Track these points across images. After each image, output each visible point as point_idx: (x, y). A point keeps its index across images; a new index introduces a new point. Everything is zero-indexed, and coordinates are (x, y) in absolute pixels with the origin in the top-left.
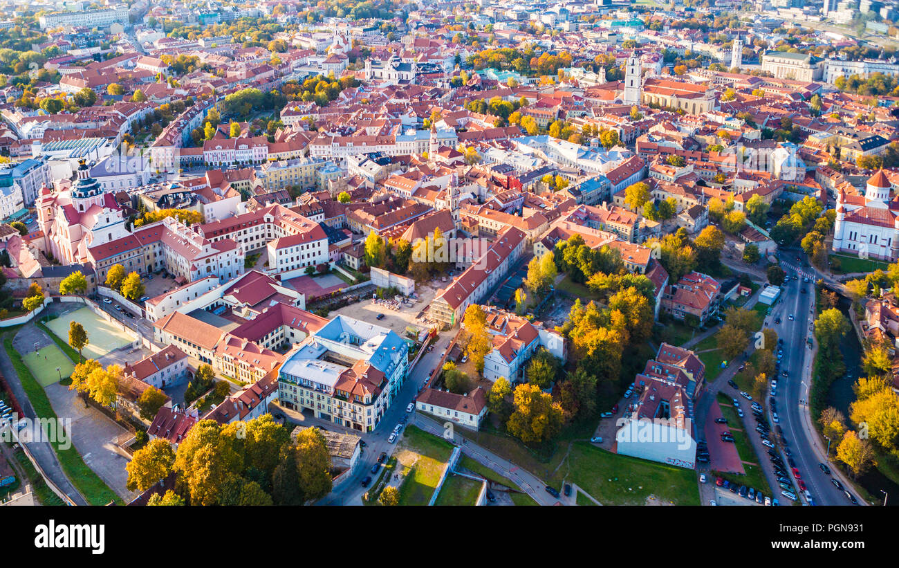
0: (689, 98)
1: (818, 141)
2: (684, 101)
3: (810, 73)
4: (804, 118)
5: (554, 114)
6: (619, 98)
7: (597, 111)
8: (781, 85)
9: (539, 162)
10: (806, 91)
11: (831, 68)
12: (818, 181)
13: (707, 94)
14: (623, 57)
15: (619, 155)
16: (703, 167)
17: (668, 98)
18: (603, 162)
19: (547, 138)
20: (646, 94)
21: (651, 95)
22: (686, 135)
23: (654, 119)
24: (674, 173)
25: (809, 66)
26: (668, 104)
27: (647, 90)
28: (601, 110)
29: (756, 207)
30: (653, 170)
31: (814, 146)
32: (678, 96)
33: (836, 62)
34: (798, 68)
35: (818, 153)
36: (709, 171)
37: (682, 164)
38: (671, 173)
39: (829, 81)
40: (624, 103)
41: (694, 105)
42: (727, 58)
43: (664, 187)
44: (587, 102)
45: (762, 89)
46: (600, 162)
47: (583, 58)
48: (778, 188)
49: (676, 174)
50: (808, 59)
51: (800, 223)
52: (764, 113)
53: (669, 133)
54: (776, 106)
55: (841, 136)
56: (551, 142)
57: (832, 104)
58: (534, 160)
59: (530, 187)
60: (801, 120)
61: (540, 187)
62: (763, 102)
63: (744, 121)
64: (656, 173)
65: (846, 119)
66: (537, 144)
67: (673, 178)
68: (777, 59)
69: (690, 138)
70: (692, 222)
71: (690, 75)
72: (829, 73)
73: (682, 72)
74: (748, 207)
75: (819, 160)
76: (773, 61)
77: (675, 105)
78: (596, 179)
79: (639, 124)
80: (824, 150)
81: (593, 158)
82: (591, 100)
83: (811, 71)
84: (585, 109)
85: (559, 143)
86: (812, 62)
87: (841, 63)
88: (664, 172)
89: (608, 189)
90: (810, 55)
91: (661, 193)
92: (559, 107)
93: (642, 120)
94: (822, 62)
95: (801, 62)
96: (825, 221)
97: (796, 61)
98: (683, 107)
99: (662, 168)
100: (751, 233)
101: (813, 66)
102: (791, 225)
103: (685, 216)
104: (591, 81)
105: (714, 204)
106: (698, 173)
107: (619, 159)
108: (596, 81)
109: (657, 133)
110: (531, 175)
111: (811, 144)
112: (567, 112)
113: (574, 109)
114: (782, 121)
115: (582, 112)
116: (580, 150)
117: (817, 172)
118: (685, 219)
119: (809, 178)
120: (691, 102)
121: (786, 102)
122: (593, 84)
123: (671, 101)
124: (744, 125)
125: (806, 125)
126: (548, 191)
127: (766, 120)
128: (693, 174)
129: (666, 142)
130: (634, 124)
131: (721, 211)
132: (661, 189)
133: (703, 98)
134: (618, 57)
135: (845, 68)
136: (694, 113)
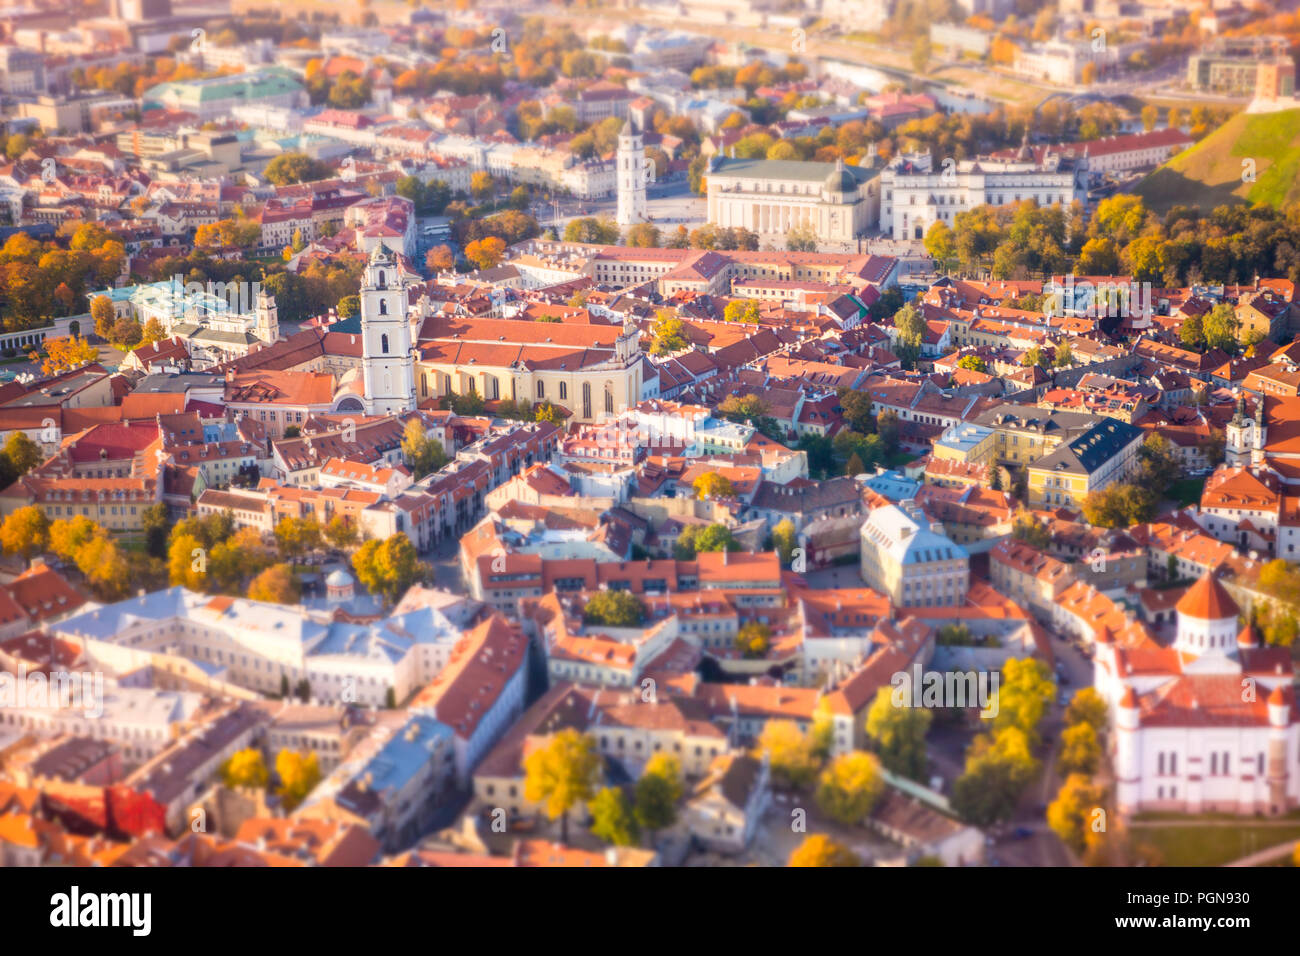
0: (566, 368)
1: (960, 456)
2: (552, 378)
3: (846, 217)
4: (896, 382)
5: (149, 483)
6: (344, 392)
7: (295, 453)
8: (787, 270)
9: (192, 703)
10: (861, 284)
11: (900, 199)
12: (1005, 588)
13: (619, 349)
14: (283, 218)
15: (439, 620)
16: (695, 610)
17: (504, 374)
18: (395, 655)
19: (176, 597)
20: (430, 368)
21: (448, 368)
22: (605, 505)
23: (487, 459)
24: (632, 658)
25: (840, 196)
26: (505, 393)
27: (430, 355)
28: (304, 449)
29: (896, 727)
30: (562, 655)
31: (955, 472)
32: (533, 366)
33: (912, 180)
34: (810, 203)
35: (974, 495)
36: (712, 620)
37: (640, 617)
38: (621, 660)
39: (898, 234)
40: (369, 408)
41: (587, 388)
42: (600, 184)
43: (618, 713)
44: (247, 424)
45: (742, 291)
46: (384, 656)
47: (151, 235)
48: (924, 641)
49: (639, 659)
50: (835, 174)
51: (1025, 754)
52: (786, 384)
53: (551, 502)
54: (806, 355)
55: (1013, 432)
56: (197, 610)
57: (949, 323)
58: (171, 701)
59: (197, 812)
60: (891, 390)
61: (231, 806)
62: (766, 342)
63: (749, 427)
64: (572, 666)
65: (1001, 368)
66: (149, 625)
67: (629, 673)
68: (748, 184)
69: (619, 510)
70: (736, 820)
71: (518, 265)
72: (898, 211)
73: (492, 258)
74: (871, 729)
75: (985, 520)
76: (738, 190)
77: (527, 393)
78: (409, 736)
79: (449, 483)
80: (985, 483)
81: (358, 647)
82: (256, 408)
83: (849, 211)
84: (249, 451)
85: (228, 611)
86: (848, 184)
87: (923, 181)
88: (599, 657)
89: (450, 757)
90: (838, 166)
91: (612, 734)
92: (160, 456)
93: (452, 468)
94: (873, 182)
95: (815, 186)
96: (1087, 735)
97: (802, 186)
98: (552, 394)
99: (587, 646)
100: (903, 814)
101: (851, 196)
102: (1006, 767)
103: (713, 805)
104: (232, 338)
105: (778, 743)
106: (692, 639)
107: (442, 633)
108: (249, 338)
109: (513, 510)
110: (186, 760)
111: (942, 466)
112: (195, 471)
113: (214, 454)
114: (843, 403)
115: (240, 461)
116: (309, 627)
117: (994, 562)
118: (713, 813)
119: (979, 586)
120: (575, 379)
121: (830, 334)
122: (241, 349)
123: (509, 382)
124: (753, 439)
125: (906, 402)
126: (264, 813)
127: (799, 405)
128: (678, 645)
129: (551, 535)
130: (434, 488)
131: (804, 760)
132: (610, 721)
133: (611, 363)
134: (267, 220)
135: (938, 194)
136: (588, 413)
